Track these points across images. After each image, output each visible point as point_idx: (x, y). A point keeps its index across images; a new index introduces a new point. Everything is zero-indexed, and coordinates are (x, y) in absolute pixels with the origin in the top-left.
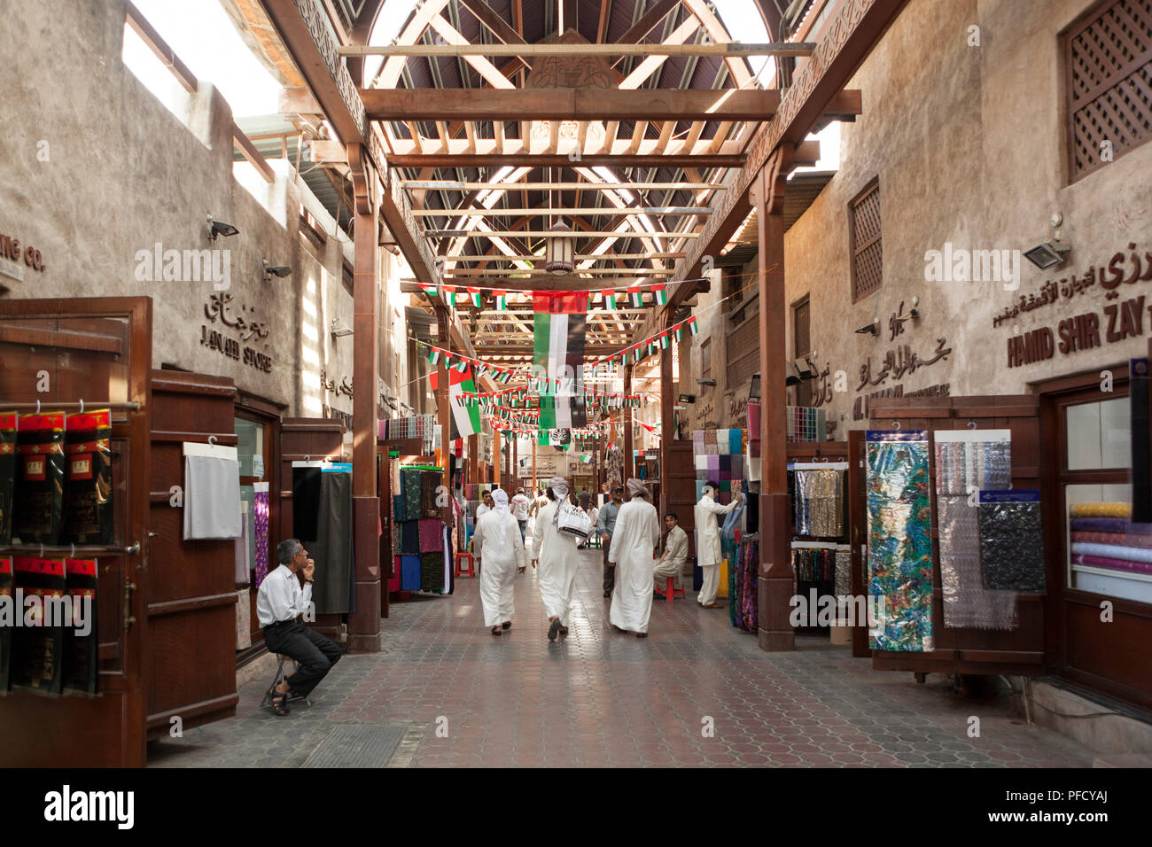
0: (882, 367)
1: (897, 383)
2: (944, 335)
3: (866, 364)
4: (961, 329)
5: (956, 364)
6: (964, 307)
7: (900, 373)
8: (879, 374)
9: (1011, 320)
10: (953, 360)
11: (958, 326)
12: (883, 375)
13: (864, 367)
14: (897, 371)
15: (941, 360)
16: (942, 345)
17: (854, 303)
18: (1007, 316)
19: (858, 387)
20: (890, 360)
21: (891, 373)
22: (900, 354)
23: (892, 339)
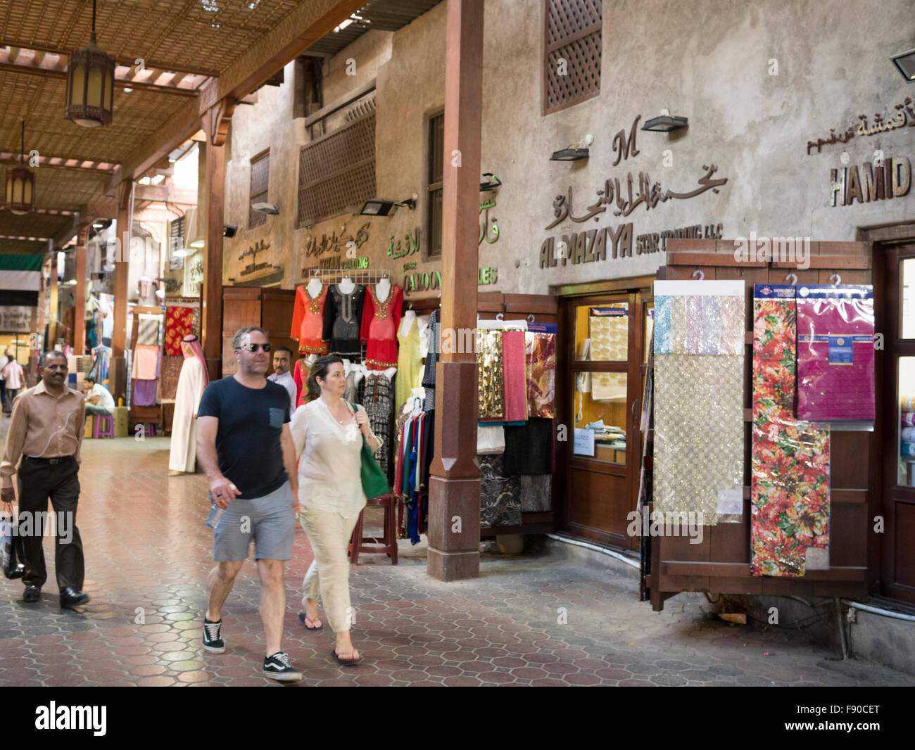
0: (595, 199)
1: (623, 220)
2: (715, 160)
3: (565, 194)
4: (745, 153)
5: (735, 200)
6: (751, 126)
7: (627, 207)
8: (589, 208)
9: (839, 145)
10: (729, 194)
11: (740, 150)
12: (597, 210)
13: (561, 199)
14: (622, 205)
15: (710, 192)
16: (711, 173)
17: (545, 114)
18: (833, 141)
19: (548, 224)
20: (609, 190)
21: (613, 207)
22: (630, 182)
23: (616, 164)
